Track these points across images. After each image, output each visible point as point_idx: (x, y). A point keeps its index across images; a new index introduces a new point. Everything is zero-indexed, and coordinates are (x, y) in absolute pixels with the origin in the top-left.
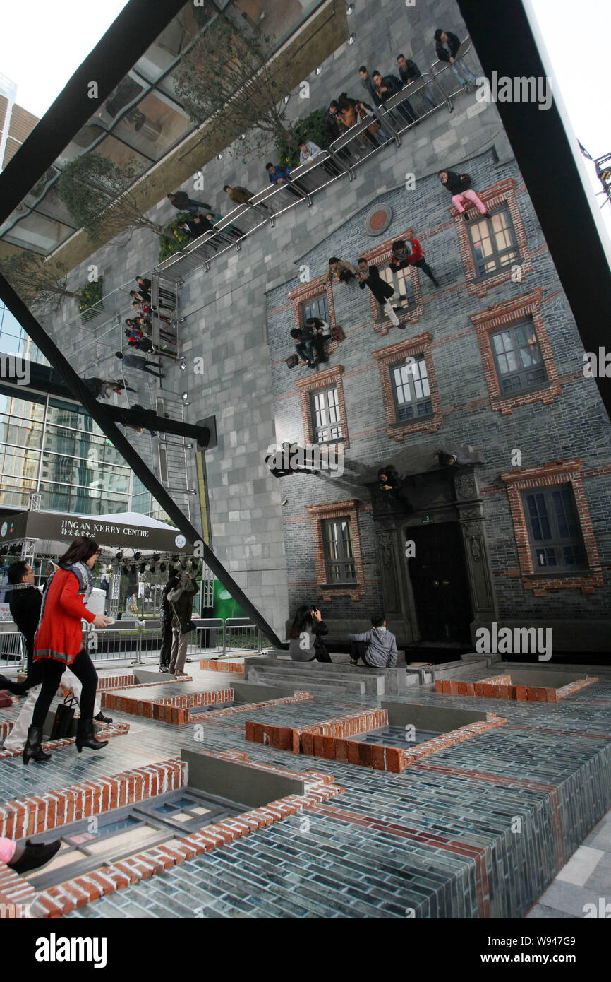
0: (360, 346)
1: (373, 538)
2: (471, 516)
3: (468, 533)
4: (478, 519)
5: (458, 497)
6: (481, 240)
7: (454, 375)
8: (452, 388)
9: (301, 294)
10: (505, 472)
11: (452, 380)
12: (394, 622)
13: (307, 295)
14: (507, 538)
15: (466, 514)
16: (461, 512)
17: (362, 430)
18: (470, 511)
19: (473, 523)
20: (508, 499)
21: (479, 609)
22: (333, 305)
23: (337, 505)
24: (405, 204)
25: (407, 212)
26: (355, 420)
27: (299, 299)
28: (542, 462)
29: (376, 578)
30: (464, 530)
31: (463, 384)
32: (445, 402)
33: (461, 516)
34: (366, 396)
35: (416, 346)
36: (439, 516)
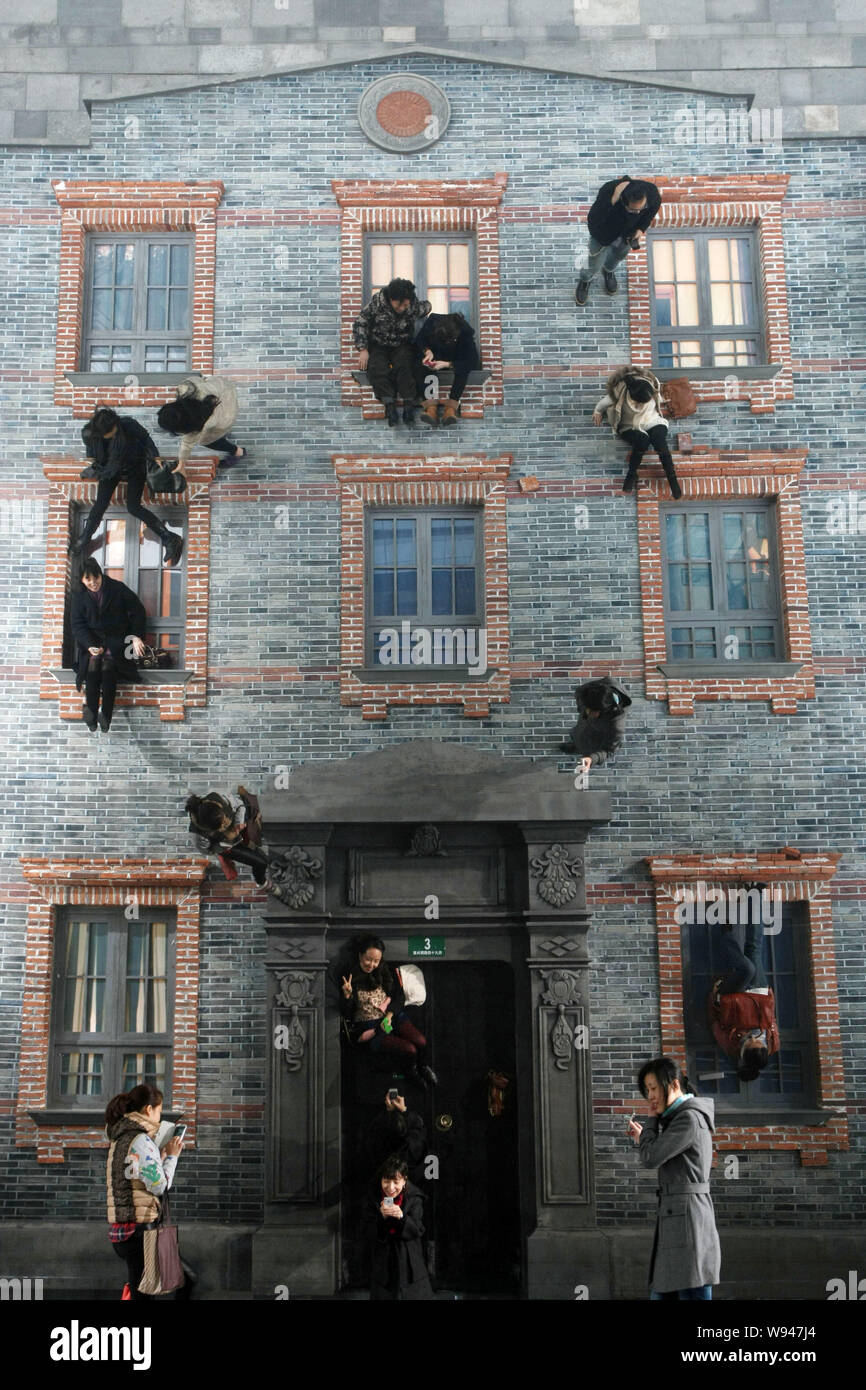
0: (288, 422)
1: (244, 982)
2: (560, 952)
3: (548, 996)
4: (581, 964)
5: (533, 900)
6: (675, 283)
7: (560, 580)
8: (550, 614)
9: (100, 205)
10: (661, 856)
11: (550, 592)
12: (293, 1231)
13: (122, 216)
14: (637, 1017)
15: (548, 946)
16: (534, 940)
17: (259, 664)
18: (559, 940)
19: (565, 973)
20: (654, 923)
21: (554, 1198)
22: (213, 279)
23: (141, 871)
24: (491, 110)
25: (492, 132)
26: (240, 630)
27: (91, 216)
28: (747, 845)
29: (242, 1100)
30: (536, 989)
31: (579, 610)
32: (522, 645)
33: (533, 950)
34: (288, 570)
35: (466, 479)
36: (462, 943)
